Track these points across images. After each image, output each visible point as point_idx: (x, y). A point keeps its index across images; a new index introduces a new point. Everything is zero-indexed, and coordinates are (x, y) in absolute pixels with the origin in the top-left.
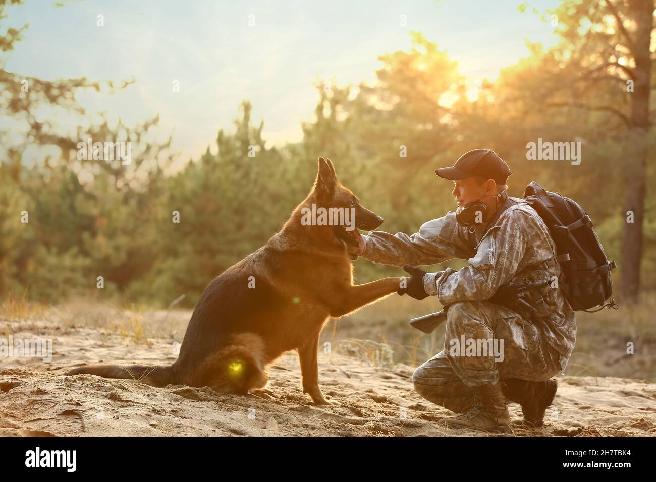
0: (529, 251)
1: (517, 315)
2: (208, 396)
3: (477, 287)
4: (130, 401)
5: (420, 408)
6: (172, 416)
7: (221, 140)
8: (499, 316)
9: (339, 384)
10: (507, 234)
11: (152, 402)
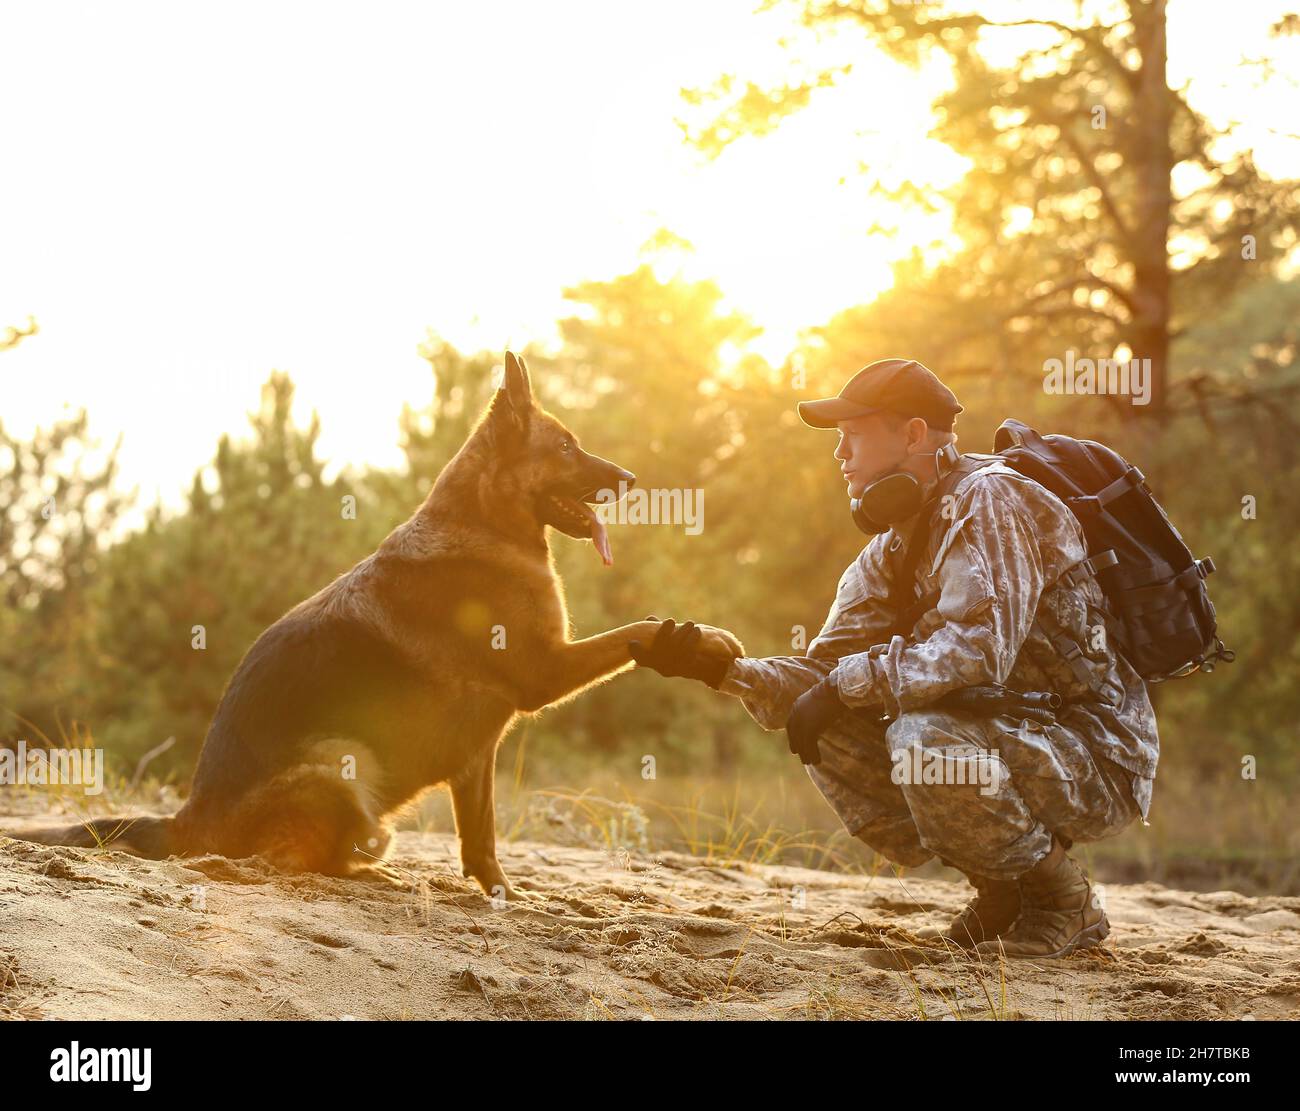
2: (260, 875)
4: (92, 879)
5: (718, 913)
6: (185, 908)
7: (226, 461)
9: (536, 873)
10: (994, 526)
11: (140, 885)
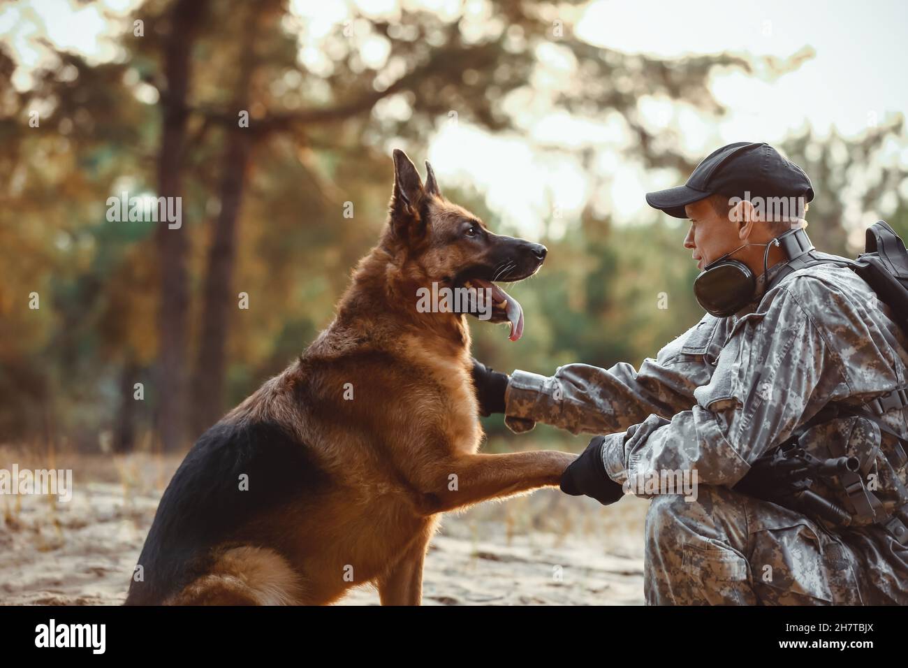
0: (831, 370)
1: (805, 522)
3: (703, 448)
8: (761, 526)
10: (777, 330)
